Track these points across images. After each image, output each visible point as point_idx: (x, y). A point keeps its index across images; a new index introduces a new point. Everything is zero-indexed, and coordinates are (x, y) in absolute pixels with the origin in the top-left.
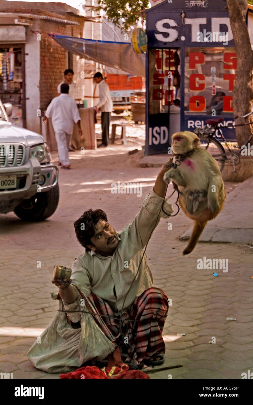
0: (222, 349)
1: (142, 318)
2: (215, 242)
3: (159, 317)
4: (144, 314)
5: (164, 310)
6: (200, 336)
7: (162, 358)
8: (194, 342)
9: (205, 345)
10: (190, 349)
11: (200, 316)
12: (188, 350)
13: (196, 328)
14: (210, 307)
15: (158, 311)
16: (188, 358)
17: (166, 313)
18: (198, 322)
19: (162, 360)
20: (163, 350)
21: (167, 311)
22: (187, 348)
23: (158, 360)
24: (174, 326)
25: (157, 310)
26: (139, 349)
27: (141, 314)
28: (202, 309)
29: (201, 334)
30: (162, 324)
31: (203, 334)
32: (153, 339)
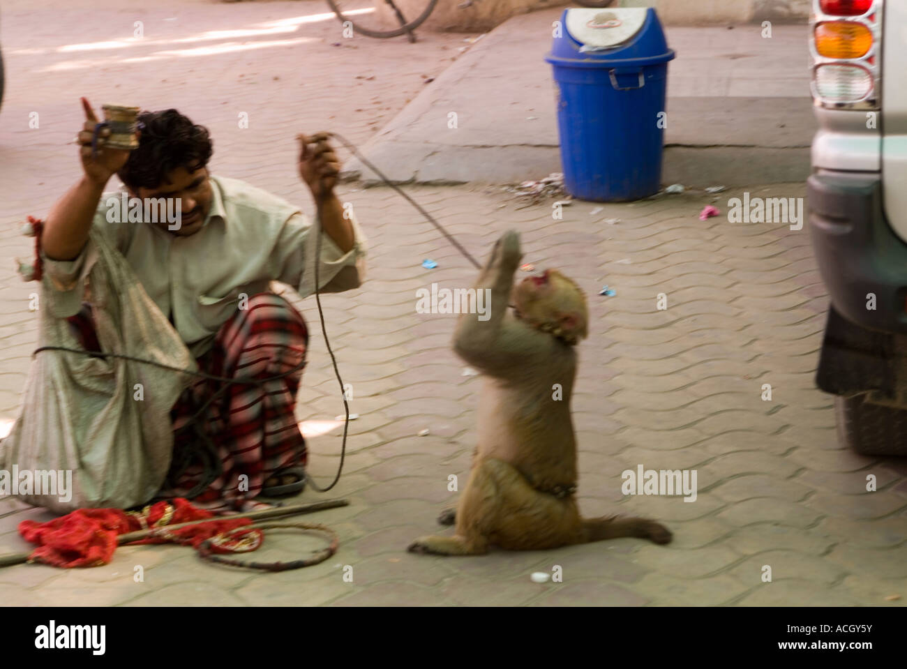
0: (455, 448)
1: (239, 373)
2: (426, 184)
3: (285, 369)
4: (242, 362)
5: (299, 351)
6: (398, 419)
7: (299, 477)
8: (381, 435)
9: (410, 441)
10: (372, 453)
11: (393, 368)
12: (365, 455)
13: (384, 400)
14: (419, 345)
15: (280, 353)
16: (366, 473)
17: (304, 358)
18: (390, 384)
19: (298, 483)
20: (303, 456)
21: (305, 352)
22: (364, 449)
23: (289, 483)
24: (327, 398)
25: (278, 349)
26: (242, 454)
27: (235, 366)
28: (400, 351)
29: (399, 413)
30: (293, 386)
31: (405, 415)
32: (271, 427)
